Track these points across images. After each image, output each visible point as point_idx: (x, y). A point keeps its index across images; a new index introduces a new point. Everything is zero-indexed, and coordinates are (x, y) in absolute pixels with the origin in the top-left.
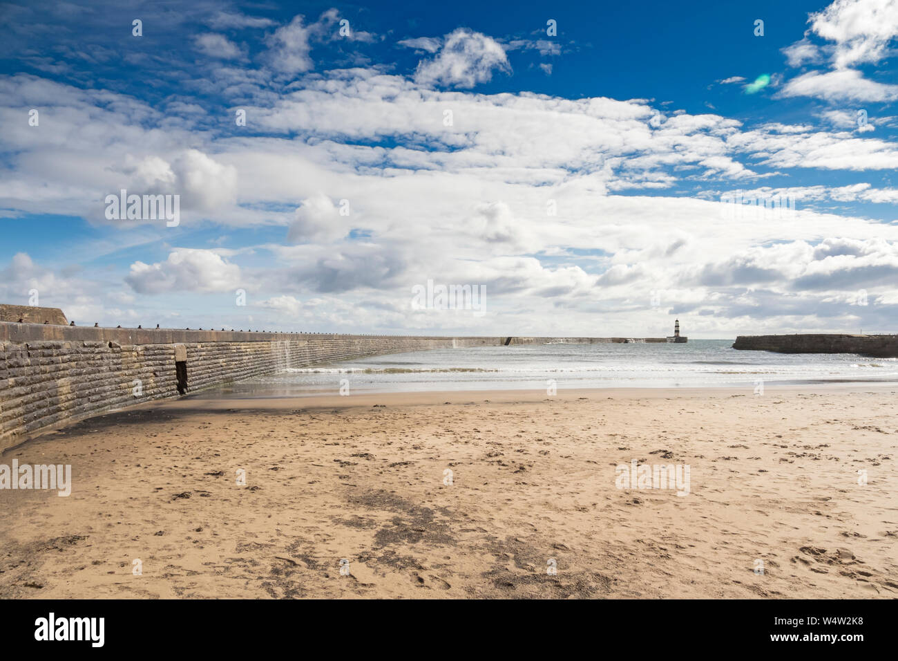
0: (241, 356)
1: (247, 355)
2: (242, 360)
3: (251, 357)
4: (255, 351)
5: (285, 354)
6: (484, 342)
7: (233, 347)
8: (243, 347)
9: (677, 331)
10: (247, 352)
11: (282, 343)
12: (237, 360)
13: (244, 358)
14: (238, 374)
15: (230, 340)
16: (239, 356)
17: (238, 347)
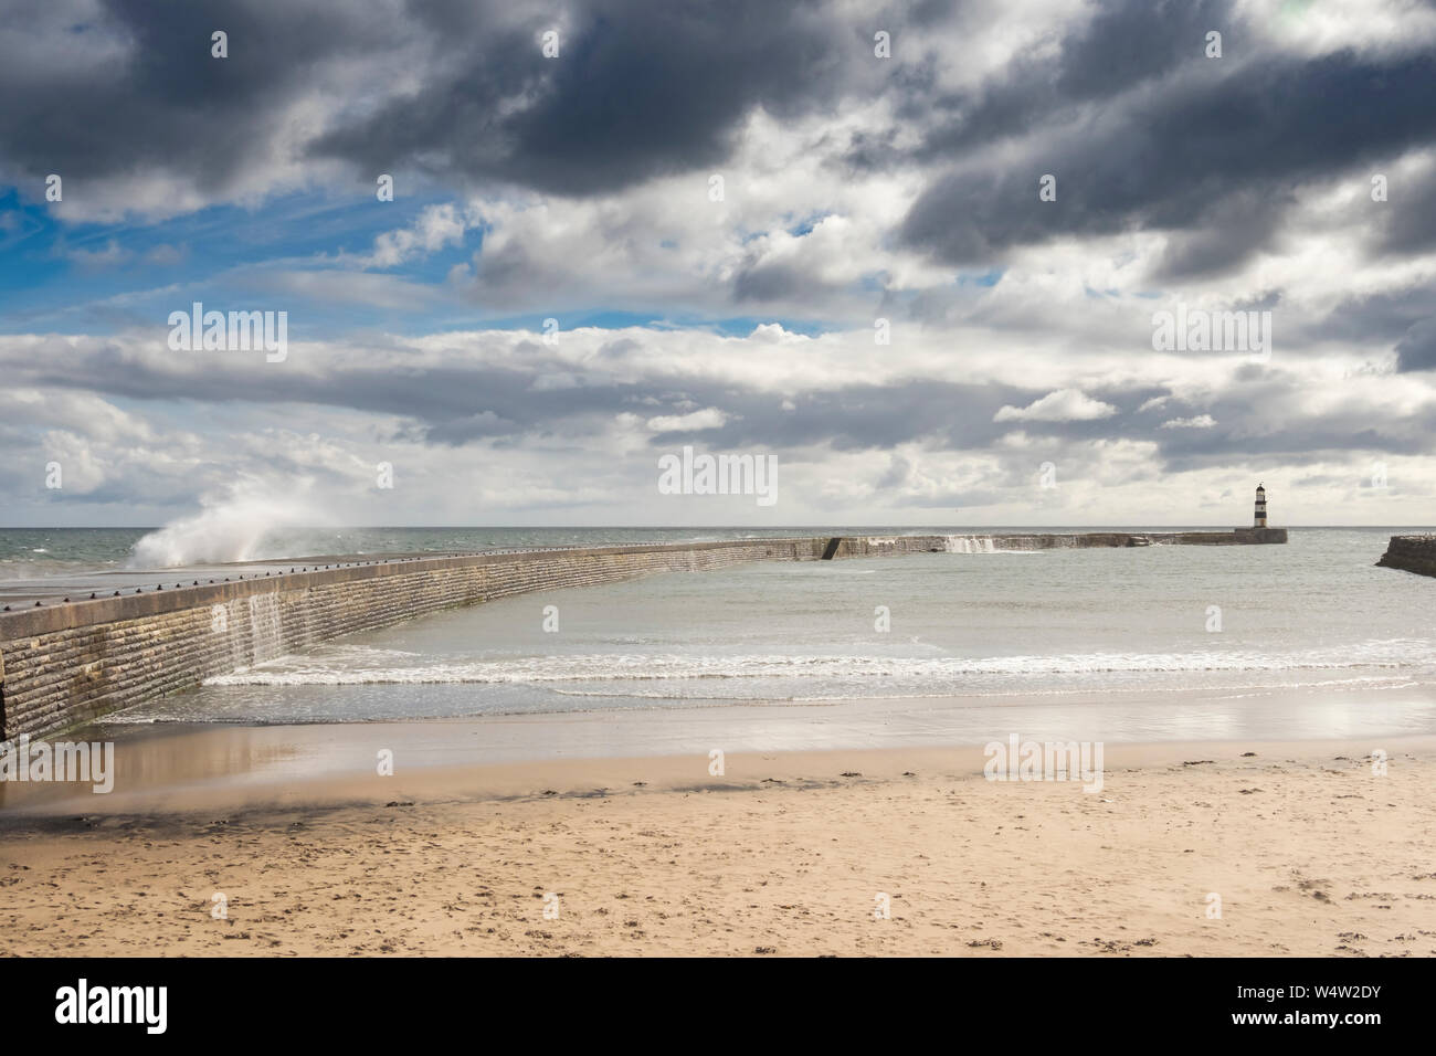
0: (138, 649)
1: (152, 645)
2: (141, 657)
3: (164, 647)
4: (174, 632)
5: (250, 628)
6: (769, 553)
7: (118, 632)
8: (142, 627)
9: (1261, 515)
10: (151, 637)
11: (242, 604)
12: (127, 662)
13: (145, 652)
14: (131, 691)
15: (112, 617)
16: (132, 650)
17: (129, 630)
